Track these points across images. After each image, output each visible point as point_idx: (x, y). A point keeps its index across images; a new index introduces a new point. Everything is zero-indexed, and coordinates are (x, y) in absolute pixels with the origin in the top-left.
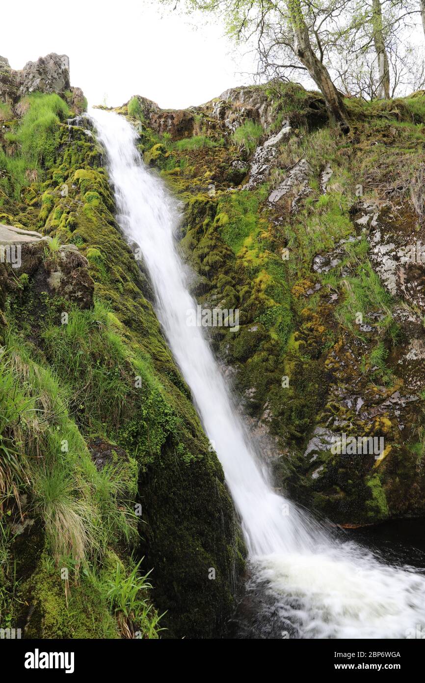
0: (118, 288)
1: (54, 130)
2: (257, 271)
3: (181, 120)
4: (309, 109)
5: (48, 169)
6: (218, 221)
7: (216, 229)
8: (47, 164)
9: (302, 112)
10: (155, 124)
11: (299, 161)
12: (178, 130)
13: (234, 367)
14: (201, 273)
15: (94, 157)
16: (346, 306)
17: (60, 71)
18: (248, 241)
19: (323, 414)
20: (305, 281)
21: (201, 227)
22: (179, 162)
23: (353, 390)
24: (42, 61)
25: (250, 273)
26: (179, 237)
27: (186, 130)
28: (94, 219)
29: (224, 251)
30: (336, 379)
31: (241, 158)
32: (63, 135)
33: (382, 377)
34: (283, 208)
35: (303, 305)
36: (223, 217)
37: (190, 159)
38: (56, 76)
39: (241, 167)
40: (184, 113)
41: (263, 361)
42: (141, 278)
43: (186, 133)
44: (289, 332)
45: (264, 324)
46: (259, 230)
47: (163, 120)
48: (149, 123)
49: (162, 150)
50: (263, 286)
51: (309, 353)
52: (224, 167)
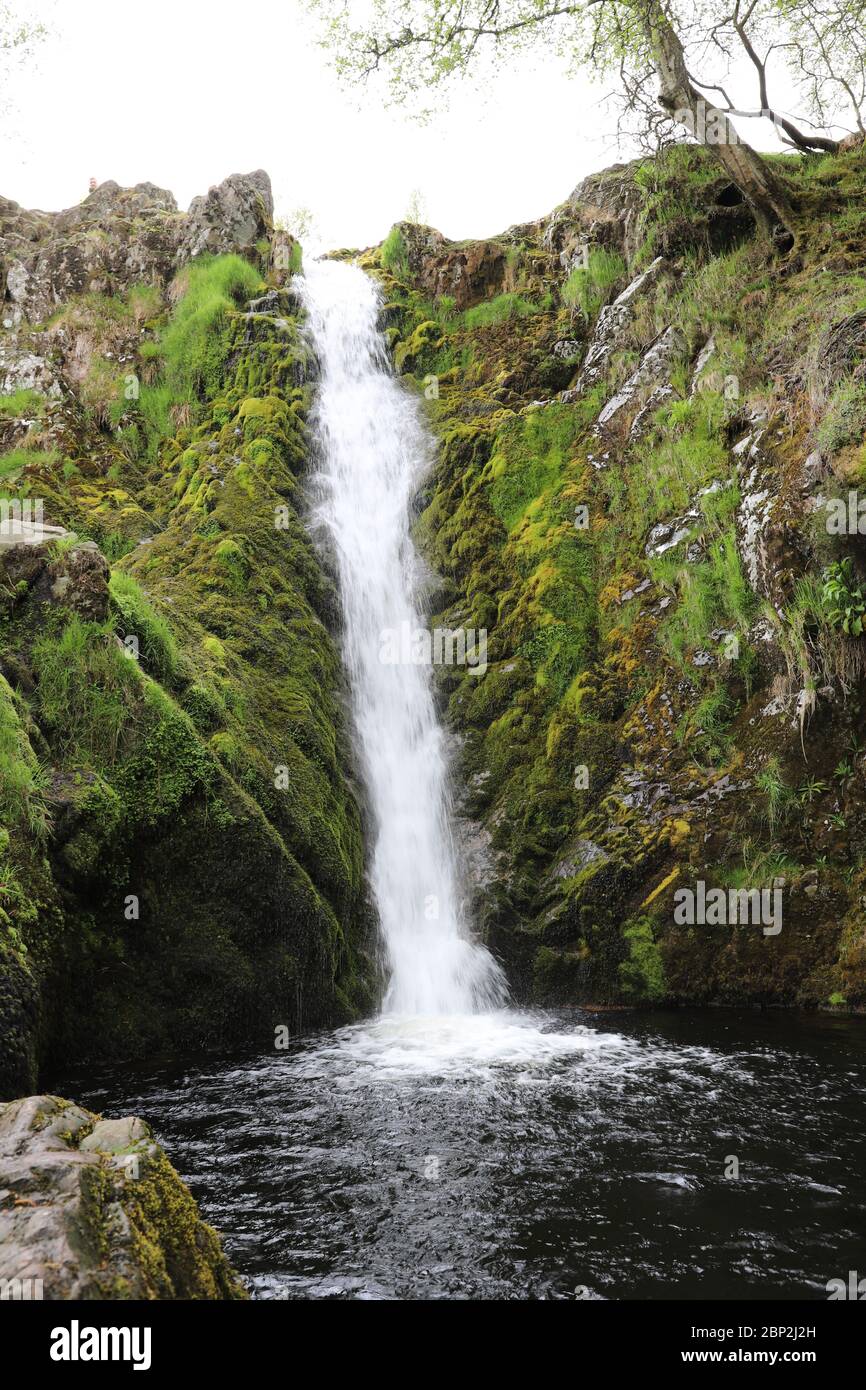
0: (258, 603)
1: (220, 327)
2: (535, 562)
3: (480, 261)
4: (712, 209)
5: (210, 400)
6: (488, 471)
7: (480, 489)
8: (209, 391)
9: (695, 217)
10: (429, 279)
11: (664, 331)
12: (474, 286)
13: (464, 737)
14: (443, 571)
15: (286, 371)
16: (680, 619)
17: (247, 206)
18: (534, 506)
19: (593, 816)
20: (625, 576)
21: (459, 486)
22: (459, 354)
23: (654, 775)
24: (214, 195)
25: (524, 567)
26: (418, 506)
27: (491, 282)
28: (251, 489)
29: (487, 528)
30: (634, 755)
31: (572, 334)
32: (235, 334)
33: (708, 748)
34: (615, 433)
35: (613, 621)
36: (498, 463)
37: (477, 348)
38: (239, 217)
39: (569, 354)
40: (488, 247)
41: (513, 725)
42: (321, 586)
43: (491, 289)
44: (572, 672)
45: (530, 659)
46: (563, 482)
47: (445, 267)
48: (417, 279)
49: (432, 334)
50: (540, 589)
51: (597, 709)
52: (537, 357)
